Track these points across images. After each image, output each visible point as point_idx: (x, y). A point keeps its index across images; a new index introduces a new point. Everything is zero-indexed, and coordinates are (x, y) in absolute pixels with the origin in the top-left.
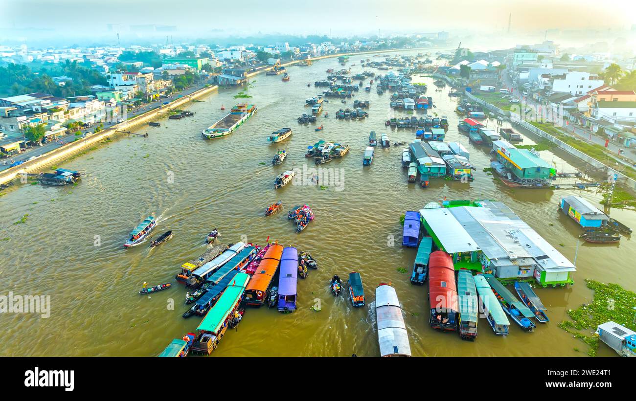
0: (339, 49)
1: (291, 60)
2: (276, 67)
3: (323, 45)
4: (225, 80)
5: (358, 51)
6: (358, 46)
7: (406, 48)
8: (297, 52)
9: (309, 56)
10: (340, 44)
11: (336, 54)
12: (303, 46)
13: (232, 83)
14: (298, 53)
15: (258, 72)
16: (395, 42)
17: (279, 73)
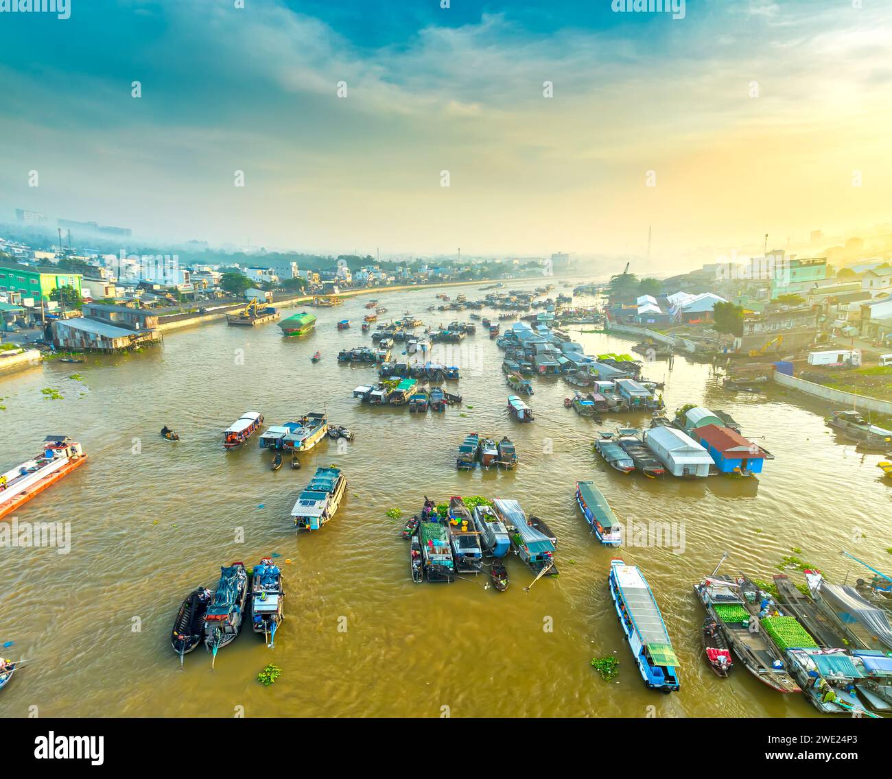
0: (393, 278)
1: (301, 295)
2: (252, 308)
3: (365, 270)
4: (78, 335)
5: (426, 283)
6: (427, 275)
7: (505, 278)
8: (314, 279)
9: (336, 288)
10: (395, 270)
11: (389, 286)
12: (327, 270)
13: (100, 346)
14: (317, 282)
15: (209, 318)
16: (486, 269)
17: (258, 321)
